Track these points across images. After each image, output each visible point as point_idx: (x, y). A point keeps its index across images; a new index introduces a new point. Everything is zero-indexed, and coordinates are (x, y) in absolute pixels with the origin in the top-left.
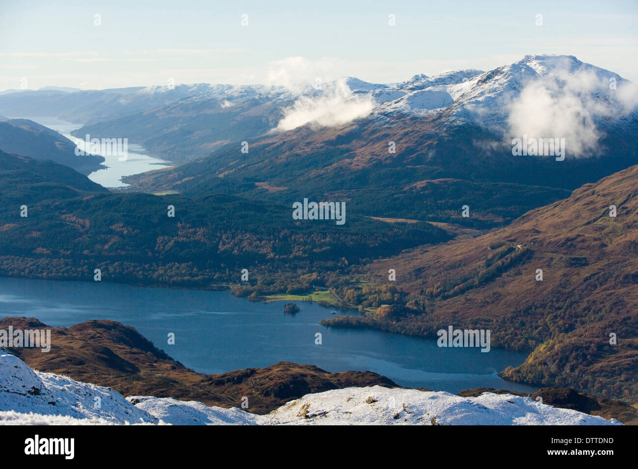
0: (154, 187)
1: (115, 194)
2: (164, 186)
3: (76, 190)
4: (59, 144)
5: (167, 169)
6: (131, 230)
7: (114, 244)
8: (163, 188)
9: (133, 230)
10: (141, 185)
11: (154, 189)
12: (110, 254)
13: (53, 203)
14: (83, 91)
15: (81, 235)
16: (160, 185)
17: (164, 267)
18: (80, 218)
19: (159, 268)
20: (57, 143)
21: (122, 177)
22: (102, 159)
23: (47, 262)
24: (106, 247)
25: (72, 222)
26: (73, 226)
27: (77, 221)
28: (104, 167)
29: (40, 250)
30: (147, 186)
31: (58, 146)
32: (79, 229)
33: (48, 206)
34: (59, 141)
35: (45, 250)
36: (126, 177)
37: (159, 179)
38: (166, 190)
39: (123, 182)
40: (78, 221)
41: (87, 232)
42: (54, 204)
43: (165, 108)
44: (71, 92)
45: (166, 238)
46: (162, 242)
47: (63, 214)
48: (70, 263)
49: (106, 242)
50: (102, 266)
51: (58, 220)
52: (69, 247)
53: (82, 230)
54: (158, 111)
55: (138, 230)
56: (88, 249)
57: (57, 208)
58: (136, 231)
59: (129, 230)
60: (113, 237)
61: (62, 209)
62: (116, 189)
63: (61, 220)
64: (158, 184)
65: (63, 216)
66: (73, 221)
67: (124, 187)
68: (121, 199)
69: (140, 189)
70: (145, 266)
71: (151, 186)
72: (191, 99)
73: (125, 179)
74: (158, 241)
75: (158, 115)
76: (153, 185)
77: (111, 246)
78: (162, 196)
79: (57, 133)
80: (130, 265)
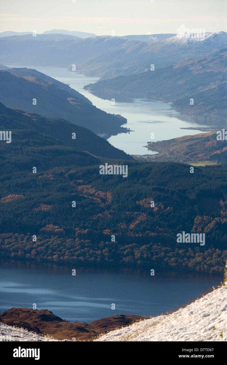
0: (187, 157)
1: (143, 163)
2: (200, 155)
3: (96, 156)
4: (72, 101)
5: (204, 134)
6: (163, 207)
7: (141, 223)
8: (198, 157)
9: (165, 207)
10: (172, 153)
11: (187, 158)
12: (137, 235)
13: (67, 172)
14: (99, 37)
15: (102, 210)
16: (196, 154)
17: (202, 254)
18: (101, 190)
19: (197, 254)
20: (69, 99)
21: (148, 143)
22: (125, 121)
23: (59, 242)
24: (132, 226)
25: (91, 195)
26: (92, 200)
27: (96, 194)
28: (126, 131)
29: (50, 227)
30: (179, 155)
31: (71, 102)
32: (99, 203)
33: (62, 174)
34: (72, 97)
35: (56, 227)
36: (154, 143)
37: (193, 147)
38: (202, 160)
39: (149, 149)
40: (98, 194)
41: (108, 208)
42: (69, 173)
43: (201, 61)
44: (84, 37)
45: (205, 218)
46: (200, 224)
47: (79, 184)
48: (86, 244)
49: (130, 220)
50: (126, 249)
51: (73, 192)
52: (86, 225)
53: (102, 205)
54: (193, 65)
55: (172, 208)
56: (110, 228)
57: (72, 177)
58: (169, 208)
59: (160, 208)
60: (140, 215)
61: (78, 178)
62: (141, 157)
63: (77, 192)
64: (193, 153)
65: (80, 187)
66: (91, 193)
67: (151, 155)
68: (151, 169)
69: (170, 158)
70: (179, 252)
71: (184, 155)
73: (151, 146)
74: (195, 222)
75: (191, 69)
76: (187, 154)
77: (138, 225)
78: (201, 167)
79: (67, 86)
80: (160, 249)
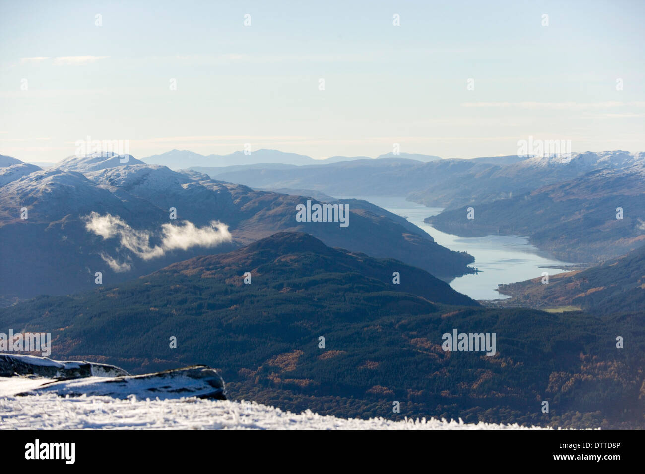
0: (546, 301)
1: (488, 310)
2: (560, 299)
3: (433, 303)
4: (408, 237)
5: (565, 274)
6: (511, 362)
7: (486, 381)
8: (558, 302)
9: (515, 363)
10: (527, 297)
11: (546, 303)
12: (481, 397)
13: (398, 322)
14: (443, 160)
15: (438, 368)
16: (555, 298)
17: (558, 417)
18: (438, 344)
19: (552, 418)
20: (405, 235)
21: (499, 285)
22: (471, 259)
23: (388, 406)
24: (475, 386)
25: (426, 350)
26: (428, 355)
27: (433, 348)
28: (473, 271)
29: (377, 388)
30: (535, 299)
31: (407, 239)
32: (435, 359)
33: (391, 325)
34: (409, 232)
35: (385, 388)
36: (505, 285)
37: (553, 289)
38: (563, 305)
39: (500, 292)
40: (435, 348)
41: (447, 364)
42: (400, 323)
43: (562, 187)
44: (425, 161)
45: (562, 374)
46: (556, 381)
47: (413, 337)
48: (421, 409)
49: (475, 379)
50: (468, 413)
51: (404, 346)
52: (420, 385)
53: (439, 361)
54: (553, 191)
55: (522, 363)
56: (449, 389)
57: (403, 328)
58: (519, 363)
59: (508, 363)
60: (484, 372)
61: (411, 330)
62: (490, 303)
63: (409, 346)
64: (552, 296)
65: (413, 341)
66: (426, 347)
67: (502, 300)
68: (497, 317)
69: (525, 303)
70: (532, 415)
71: (541, 298)
72: (601, 173)
73: (503, 289)
74: (550, 380)
75: (552, 196)
76: (545, 297)
77: (482, 385)
78: (558, 313)
79: (404, 220)
80: (509, 412)
